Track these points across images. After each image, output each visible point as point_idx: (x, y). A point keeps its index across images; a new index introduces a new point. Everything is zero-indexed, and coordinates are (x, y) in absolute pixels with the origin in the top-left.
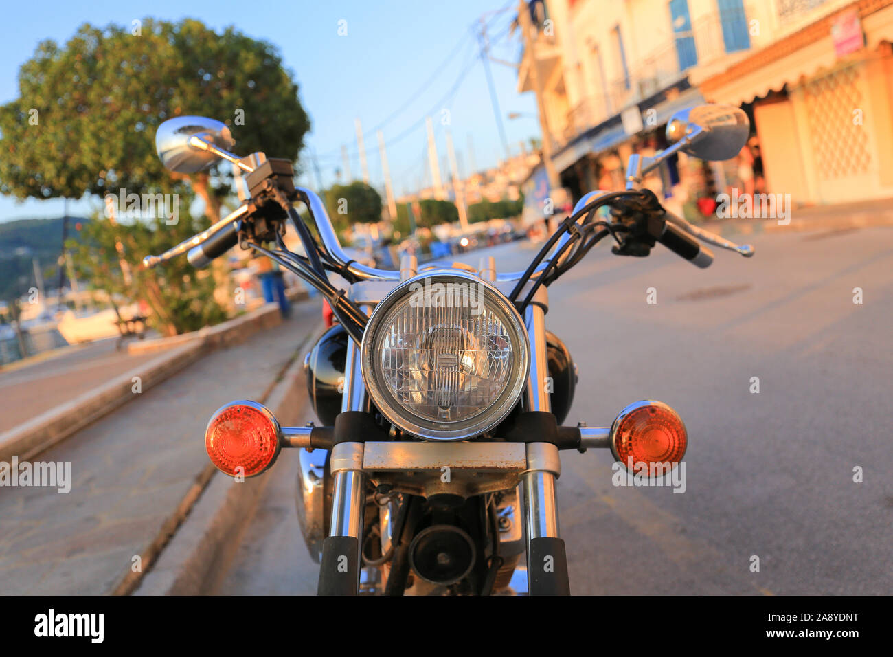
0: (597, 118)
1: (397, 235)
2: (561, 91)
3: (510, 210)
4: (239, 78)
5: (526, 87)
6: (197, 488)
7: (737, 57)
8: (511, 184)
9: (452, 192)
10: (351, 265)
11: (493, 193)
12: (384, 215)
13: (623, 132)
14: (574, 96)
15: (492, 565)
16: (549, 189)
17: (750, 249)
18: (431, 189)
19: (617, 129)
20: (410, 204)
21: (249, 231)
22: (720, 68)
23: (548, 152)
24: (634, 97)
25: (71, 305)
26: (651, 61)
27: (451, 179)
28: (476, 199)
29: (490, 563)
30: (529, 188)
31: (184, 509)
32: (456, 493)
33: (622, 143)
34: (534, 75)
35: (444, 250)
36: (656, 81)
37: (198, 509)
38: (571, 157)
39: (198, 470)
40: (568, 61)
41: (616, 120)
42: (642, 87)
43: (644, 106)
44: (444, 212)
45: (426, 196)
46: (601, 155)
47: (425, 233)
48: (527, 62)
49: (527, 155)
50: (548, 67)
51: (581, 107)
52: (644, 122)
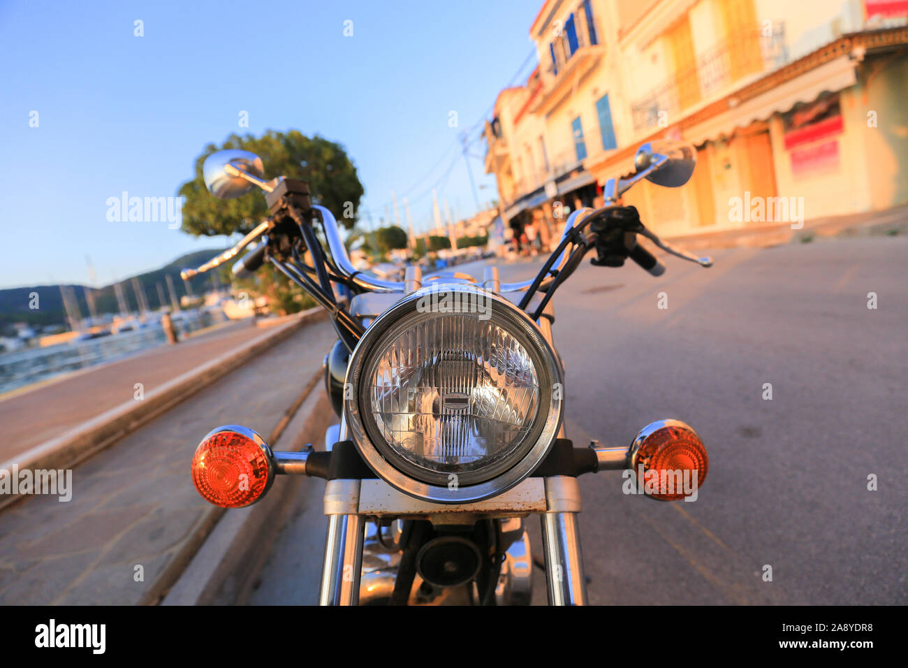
0: (530, 188)
1: (416, 256)
2: (509, 173)
3: (481, 242)
4: (322, 164)
5: (490, 170)
6: (285, 419)
7: (611, 153)
8: (481, 227)
9: (448, 231)
10: (357, 276)
11: (471, 232)
12: (408, 244)
13: (545, 196)
14: (517, 176)
15: (496, 561)
16: (503, 229)
17: (710, 260)
18: (436, 230)
19: (542, 194)
20: (423, 239)
21: (275, 246)
22: (602, 159)
23: (503, 207)
24: (552, 176)
25: (233, 297)
26: (561, 156)
27: (447, 225)
28: (461, 235)
29: (493, 560)
30: (492, 229)
31: (277, 431)
32: (464, 523)
33: (545, 203)
34: (494, 164)
35: (442, 264)
36: (564, 167)
37: (286, 434)
38: (515, 211)
39: (287, 407)
40: (513, 157)
41: (541, 190)
42: (556, 170)
43: (558, 181)
44: (443, 243)
45: (433, 234)
46: (533, 209)
47: (431, 255)
48: (490, 156)
49: (490, 210)
50: (501, 160)
51: (521, 183)
52: (558, 190)
